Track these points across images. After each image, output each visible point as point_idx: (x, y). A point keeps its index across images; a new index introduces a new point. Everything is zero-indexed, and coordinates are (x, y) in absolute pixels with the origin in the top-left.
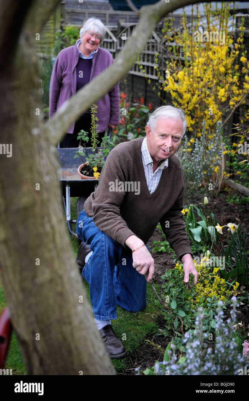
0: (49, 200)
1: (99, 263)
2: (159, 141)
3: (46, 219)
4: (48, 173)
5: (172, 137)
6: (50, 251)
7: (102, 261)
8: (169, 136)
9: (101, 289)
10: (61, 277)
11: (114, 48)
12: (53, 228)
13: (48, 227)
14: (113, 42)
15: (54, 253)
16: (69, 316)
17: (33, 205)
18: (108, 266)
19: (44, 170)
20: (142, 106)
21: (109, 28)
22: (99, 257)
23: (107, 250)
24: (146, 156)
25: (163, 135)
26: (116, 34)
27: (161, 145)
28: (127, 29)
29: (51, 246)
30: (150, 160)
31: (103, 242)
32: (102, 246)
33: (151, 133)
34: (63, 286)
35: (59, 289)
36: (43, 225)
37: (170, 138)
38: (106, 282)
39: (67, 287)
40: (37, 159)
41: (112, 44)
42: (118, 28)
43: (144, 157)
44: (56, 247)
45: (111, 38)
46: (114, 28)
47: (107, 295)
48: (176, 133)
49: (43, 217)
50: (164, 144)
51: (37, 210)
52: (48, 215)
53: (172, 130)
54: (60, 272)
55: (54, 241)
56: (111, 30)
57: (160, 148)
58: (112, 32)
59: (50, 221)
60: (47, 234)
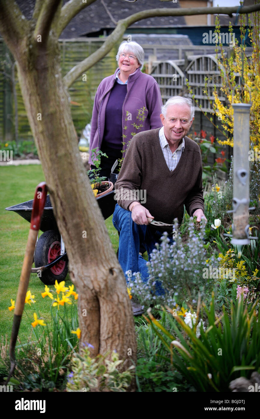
0: (63, 111)
1: (125, 237)
2: (171, 125)
3: (62, 121)
4: (63, 98)
5: (181, 120)
6: (64, 138)
7: (127, 235)
8: (178, 119)
9: (127, 261)
10: (70, 154)
11: (181, 85)
12: (65, 126)
13: (63, 125)
14: (181, 77)
15: (66, 140)
16: (75, 178)
17: (56, 112)
18: (132, 239)
19: (61, 96)
20: (203, 140)
21: (176, 63)
22: (125, 233)
23: (131, 226)
24: (163, 140)
25: (173, 120)
26: (184, 68)
27: (171, 127)
28: (194, 63)
29: (65, 135)
30: (166, 143)
31: (128, 219)
32: (128, 222)
33: (164, 120)
34: (72, 159)
35: (69, 160)
36: (60, 124)
37: (178, 121)
38: (130, 253)
39: (74, 160)
40: (58, 89)
41: (179, 80)
42: (185, 62)
43: (161, 141)
44: (67, 137)
45: (178, 73)
46: (181, 62)
47: (131, 264)
48: (184, 116)
49: (60, 120)
50: (174, 127)
51: (58, 115)
52: (63, 119)
53: (179, 114)
54: (70, 151)
55: (66, 133)
56: (178, 64)
57: (172, 130)
58: (179, 66)
59: (64, 122)
60: (63, 129)
